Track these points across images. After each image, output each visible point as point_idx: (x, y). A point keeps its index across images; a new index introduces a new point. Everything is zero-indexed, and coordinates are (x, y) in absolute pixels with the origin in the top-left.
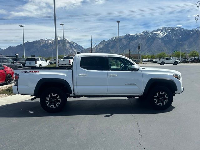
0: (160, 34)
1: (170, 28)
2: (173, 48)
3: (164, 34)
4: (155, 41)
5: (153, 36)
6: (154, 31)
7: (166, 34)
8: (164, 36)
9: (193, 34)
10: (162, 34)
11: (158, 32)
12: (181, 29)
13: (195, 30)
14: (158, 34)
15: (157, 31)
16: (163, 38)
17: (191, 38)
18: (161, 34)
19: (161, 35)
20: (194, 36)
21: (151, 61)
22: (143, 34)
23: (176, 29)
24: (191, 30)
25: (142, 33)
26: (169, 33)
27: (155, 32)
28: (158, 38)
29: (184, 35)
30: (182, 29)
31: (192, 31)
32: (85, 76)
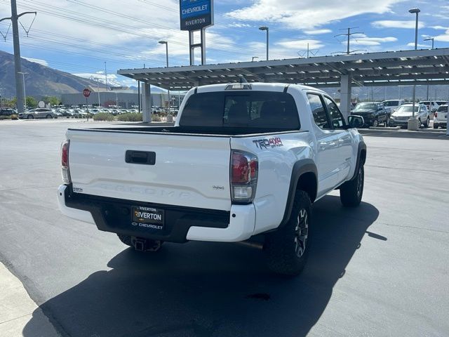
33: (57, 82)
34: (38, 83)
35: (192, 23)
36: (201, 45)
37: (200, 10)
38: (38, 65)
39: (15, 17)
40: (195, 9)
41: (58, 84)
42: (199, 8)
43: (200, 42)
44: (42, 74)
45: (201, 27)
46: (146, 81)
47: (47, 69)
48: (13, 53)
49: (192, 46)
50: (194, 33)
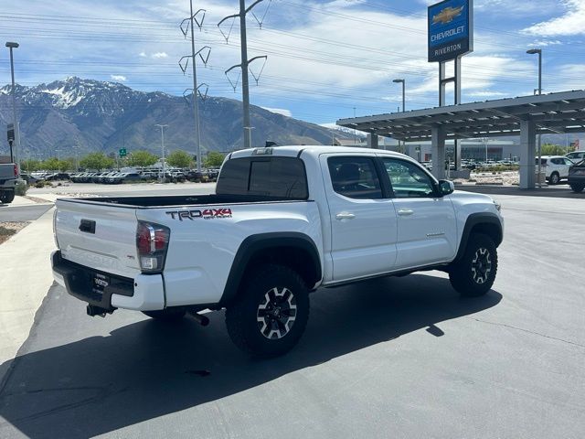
0: (63, 96)
1: (91, 82)
2: (105, 141)
3: (74, 99)
4: (48, 117)
5: (41, 100)
6: (42, 86)
7: (79, 99)
8: (75, 104)
9: (155, 106)
10: (67, 96)
11: (55, 92)
12: (122, 88)
13: (159, 93)
14: (58, 97)
15: (52, 86)
16: (71, 109)
17: (149, 116)
18: (65, 98)
19: (65, 100)
20: (158, 111)
21: (63, 177)
22: (6, 92)
23: (107, 86)
24: (148, 94)
25: (5, 88)
26: (88, 95)
27: (47, 91)
28: (59, 109)
29: (130, 105)
30: (126, 88)
31: (151, 95)
32: (351, 218)
33: (301, 135)
34: (280, 137)
35: (443, 51)
36: (454, 79)
37: (454, 33)
38: (281, 116)
39: (245, 64)
40: (448, 33)
41: (302, 138)
42: (453, 30)
43: (453, 75)
44: (285, 127)
45: (455, 56)
46: (372, 132)
47: (290, 121)
48: (242, 100)
49: (443, 82)
50: (447, 64)
